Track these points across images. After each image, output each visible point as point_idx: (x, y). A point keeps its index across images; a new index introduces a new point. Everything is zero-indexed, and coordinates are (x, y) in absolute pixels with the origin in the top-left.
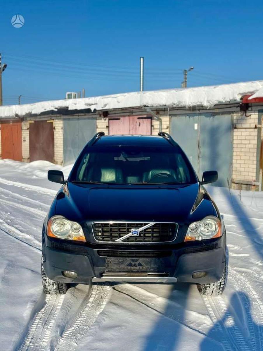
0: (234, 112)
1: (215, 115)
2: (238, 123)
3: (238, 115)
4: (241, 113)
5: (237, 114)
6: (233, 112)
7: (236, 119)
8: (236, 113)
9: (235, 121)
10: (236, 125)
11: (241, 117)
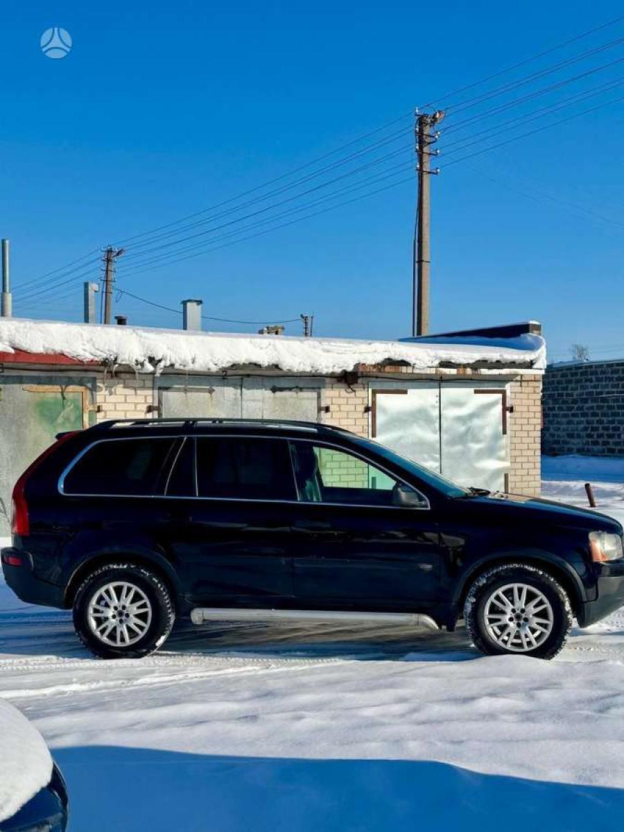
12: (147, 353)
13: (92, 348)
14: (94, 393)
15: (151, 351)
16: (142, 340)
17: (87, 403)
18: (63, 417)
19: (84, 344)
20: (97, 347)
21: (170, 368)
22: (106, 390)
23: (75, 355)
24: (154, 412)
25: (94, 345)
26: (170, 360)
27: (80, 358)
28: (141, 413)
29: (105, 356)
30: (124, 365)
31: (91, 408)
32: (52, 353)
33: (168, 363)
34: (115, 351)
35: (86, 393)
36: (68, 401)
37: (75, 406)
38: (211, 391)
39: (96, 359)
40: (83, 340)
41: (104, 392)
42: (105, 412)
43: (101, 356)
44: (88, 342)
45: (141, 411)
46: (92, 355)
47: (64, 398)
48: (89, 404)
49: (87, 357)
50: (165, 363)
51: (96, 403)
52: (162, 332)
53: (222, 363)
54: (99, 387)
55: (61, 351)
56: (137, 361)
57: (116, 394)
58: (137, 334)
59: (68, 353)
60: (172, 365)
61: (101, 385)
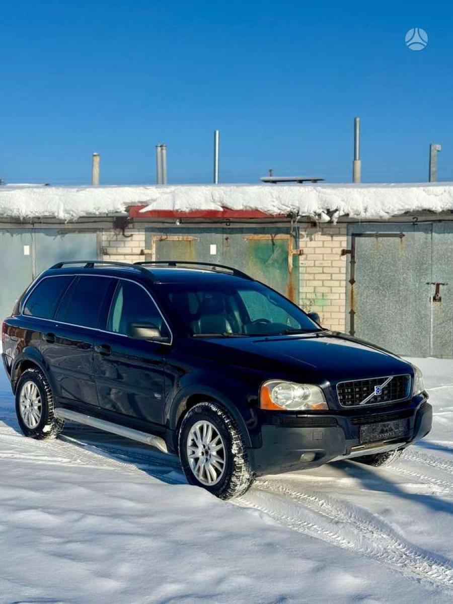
0: (103, 229)
1: (66, 233)
2: (110, 247)
3: (110, 235)
4: (114, 232)
5: (108, 233)
6: (101, 230)
7: (107, 241)
8: (106, 231)
9: (104, 244)
10: (106, 250)
11: (115, 237)
12: (324, 206)
13: (279, 204)
14: (297, 239)
15: (327, 204)
16: (320, 194)
17: (292, 247)
18: (272, 259)
19: (273, 202)
20: (283, 202)
21: (345, 217)
22: (307, 237)
23: (266, 210)
24: (348, 254)
25: (281, 202)
26: (344, 211)
27: (271, 212)
28: (336, 256)
29: (289, 209)
30: (305, 216)
31: (295, 252)
32: (250, 209)
33: (342, 213)
34: (297, 205)
35: (291, 240)
36: (276, 247)
37: (282, 251)
38: (401, 236)
39: (282, 213)
40: (273, 197)
41: (306, 239)
42: (307, 255)
43: (287, 210)
44: (277, 199)
45: (336, 254)
46: (279, 209)
47: (274, 244)
48: (293, 249)
49: (275, 211)
50: (339, 214)
51: (299, 248)
52: (337, 187)
53: (393, 211)
54: (301, 234)
55: (256, 208)
56: (315, 212)
57: (315, 240)
58: (316, 190)
59: (261, 209)
60: (347, 215)
61: (303, 233)
